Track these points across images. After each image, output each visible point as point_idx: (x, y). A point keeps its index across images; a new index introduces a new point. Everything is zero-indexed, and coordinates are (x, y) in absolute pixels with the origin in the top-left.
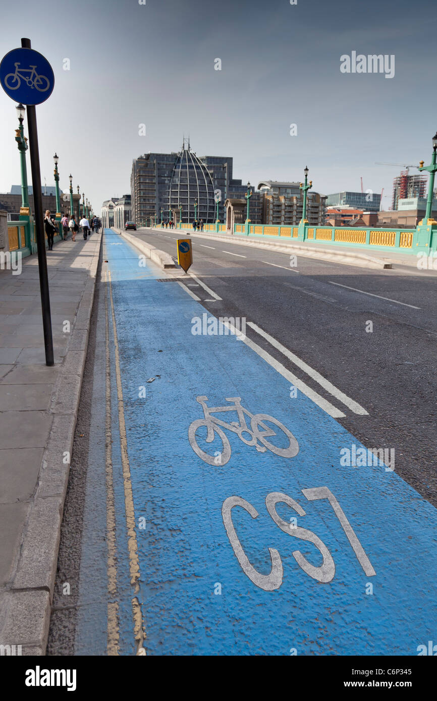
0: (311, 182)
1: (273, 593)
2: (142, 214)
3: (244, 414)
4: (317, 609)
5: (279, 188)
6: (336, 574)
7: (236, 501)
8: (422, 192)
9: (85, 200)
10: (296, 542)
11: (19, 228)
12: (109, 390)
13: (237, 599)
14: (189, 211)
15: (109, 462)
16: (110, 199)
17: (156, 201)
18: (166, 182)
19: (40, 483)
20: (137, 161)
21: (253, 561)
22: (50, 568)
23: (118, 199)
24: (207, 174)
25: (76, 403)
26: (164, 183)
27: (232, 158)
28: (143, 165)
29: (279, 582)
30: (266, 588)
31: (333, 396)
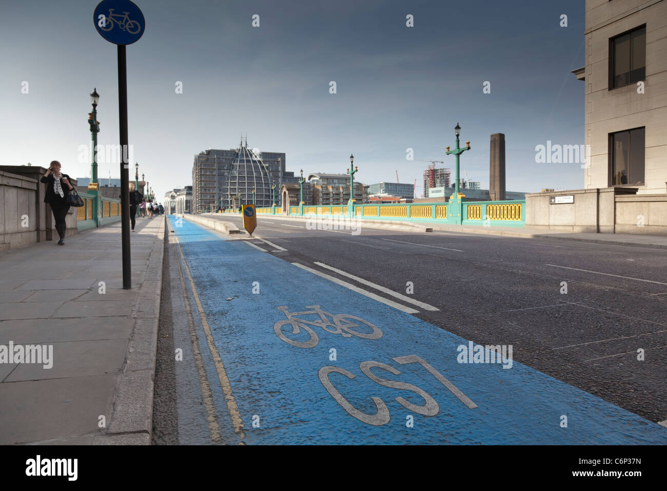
0: (356, 167)
1: (383, 427)
2: (203, 203)
3: (326, 315)
4: (429, 434)
5: (327, 179)
6: (441, 409)
7: (331, 369)
8: (447, 182)
9: (149, 188)
10: (398, 392)
11: (87, 200)
12: (189, 307)
13: (349, 434)
14: (246, 199)
15: (197, 352)
16: (172, 190)
17: (216, 191)
18: (226, 174)
19: (128, 362)
20: (198, 156)
21: (358, 407)
22: (148, 417)
23: (180, 190)
24: (263, 167)
25: (157, 311)
26: (224, 175)
27: (284, 154)
28: (204, 159)
29: (388, 419)
30: (374, 423)
31: (404, 301)
